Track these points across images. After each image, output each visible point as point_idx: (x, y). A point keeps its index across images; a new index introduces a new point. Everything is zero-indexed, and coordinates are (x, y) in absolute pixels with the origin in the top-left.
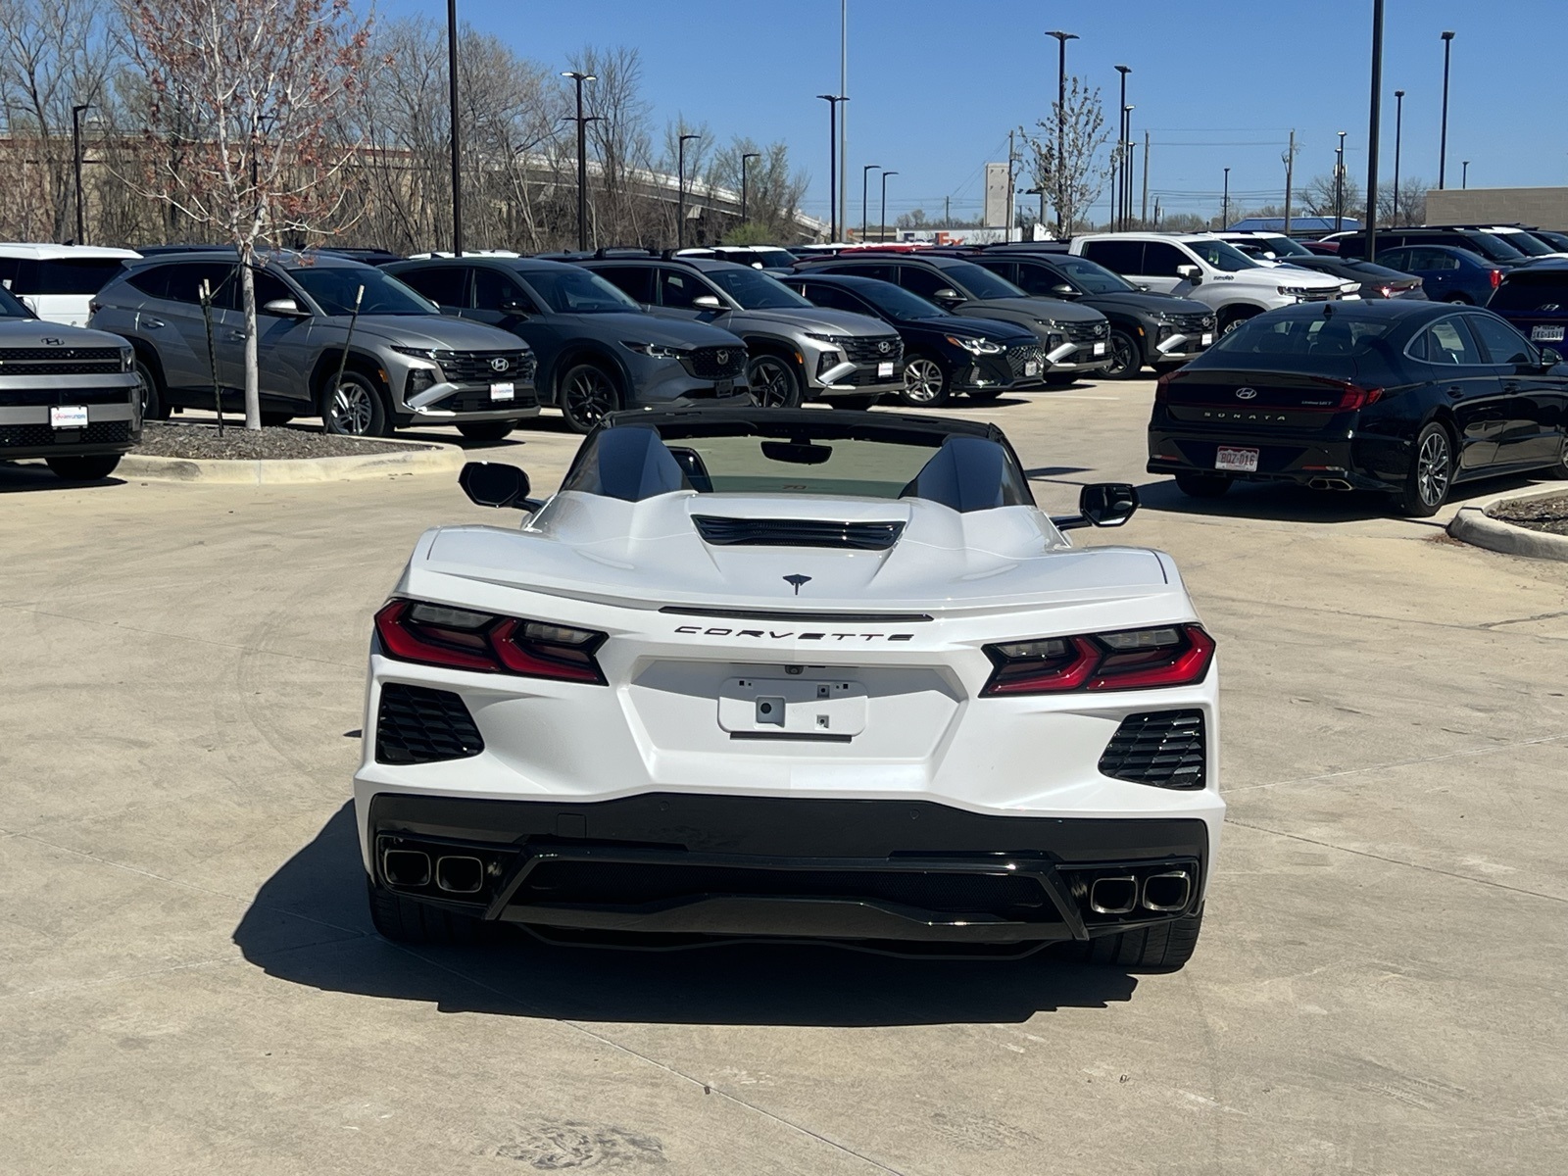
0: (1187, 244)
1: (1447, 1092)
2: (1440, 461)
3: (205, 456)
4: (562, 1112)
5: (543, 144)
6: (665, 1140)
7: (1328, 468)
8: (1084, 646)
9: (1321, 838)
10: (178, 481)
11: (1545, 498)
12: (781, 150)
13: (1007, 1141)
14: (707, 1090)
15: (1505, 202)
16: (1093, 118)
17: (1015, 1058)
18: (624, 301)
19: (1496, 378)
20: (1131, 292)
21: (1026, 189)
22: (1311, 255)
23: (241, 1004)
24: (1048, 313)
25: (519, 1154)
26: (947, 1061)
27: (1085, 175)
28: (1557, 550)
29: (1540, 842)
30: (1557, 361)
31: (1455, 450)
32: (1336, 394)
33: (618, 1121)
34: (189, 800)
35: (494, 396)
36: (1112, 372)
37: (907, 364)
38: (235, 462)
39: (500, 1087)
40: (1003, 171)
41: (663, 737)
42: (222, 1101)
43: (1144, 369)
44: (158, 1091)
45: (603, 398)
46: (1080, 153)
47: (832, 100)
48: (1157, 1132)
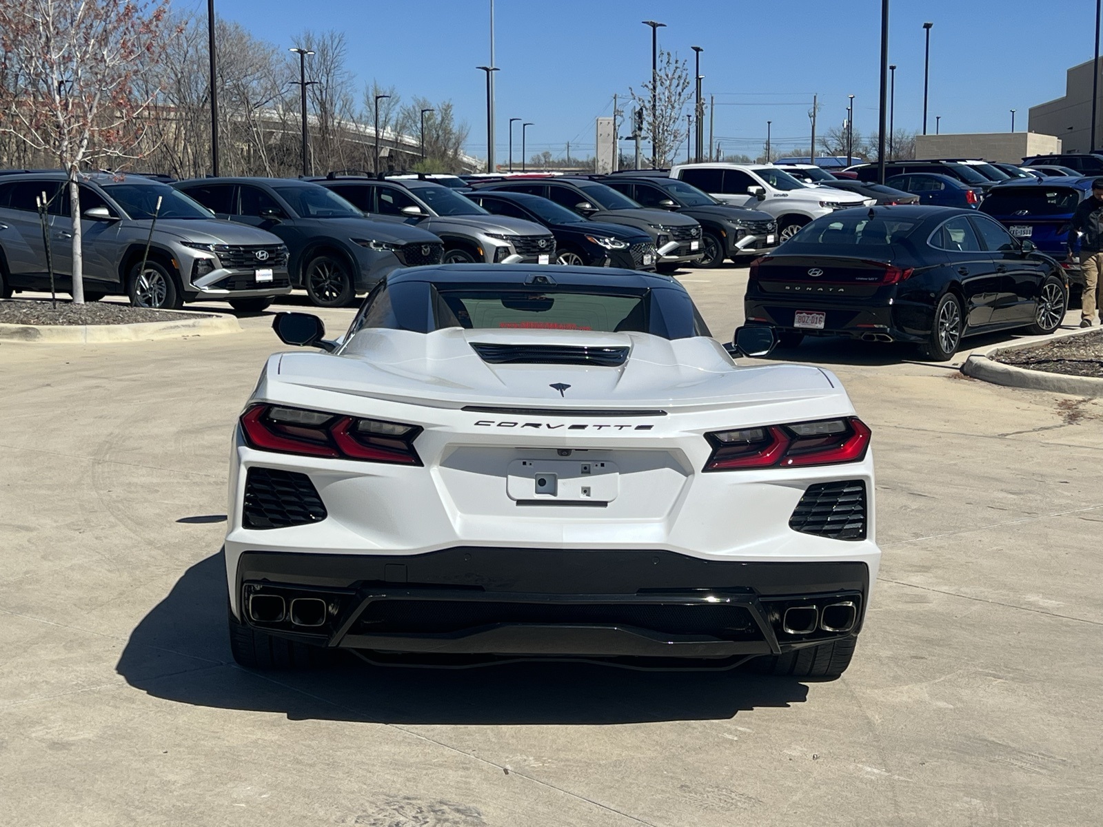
0: (755, 171)
1: (1054, 762)
2: (954, 321)
3: (43, 323)
4: (399, 790)
5: (274, 102)
6: (482, 809)
7: (876, 326)
8: (777, 433)
9: (919, 584)
10: (23, 341)
11: (1028, 347)
12: (449, 107)
13: (739, 804)
14: (506, 771)
15: (971, 144)
16: (682, 81)
17: (732, 744)
18: (351, 210)
19: (991, 261)
20: (715, 205)
21: (625, 137)
22: (836, 180)
23: (137, 716)
24: (657, 220)
25: (373, 822)
26: (682, 747)
27: (677, 122)
28: (1043, 383)
29: (1077, 584)
30: (1033, 249)
31: (964, 313)
32: (881, 272)
33: (443, 796)
34: (72, 568)
35: (258, 278)
36: (703, 263)
37: (558, 256)
38: (66, 327)
39: (348, 773)
40: (609, 123)
41: (465, 505)
42: (136, 787)
43: (726, 261)
44: (85, 781)
45: (337, 280)
46: (673, 107)
47: (487, 70)
48: (849, 795)
